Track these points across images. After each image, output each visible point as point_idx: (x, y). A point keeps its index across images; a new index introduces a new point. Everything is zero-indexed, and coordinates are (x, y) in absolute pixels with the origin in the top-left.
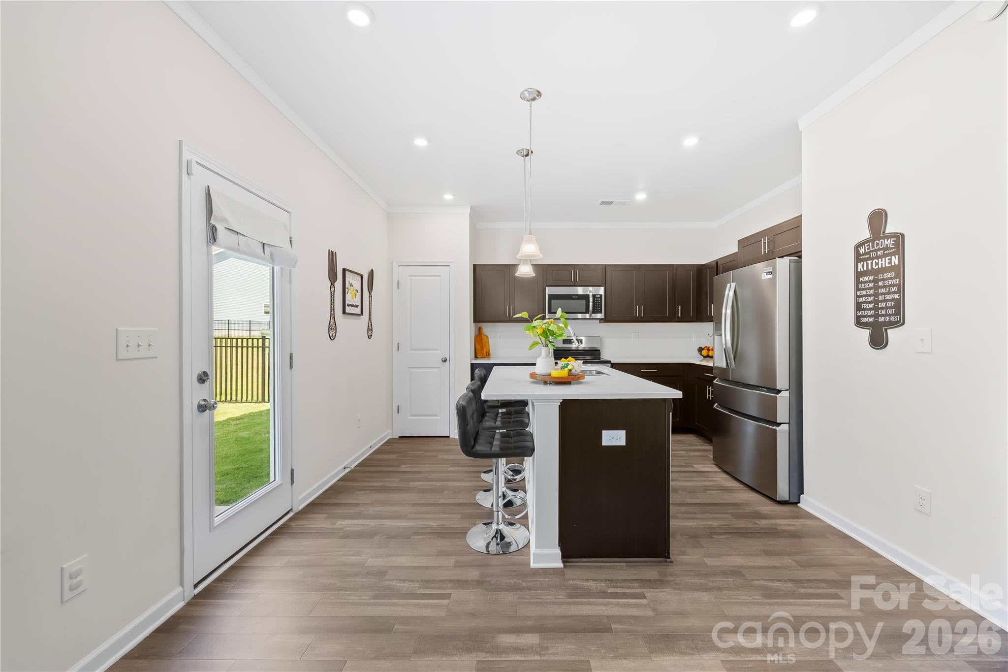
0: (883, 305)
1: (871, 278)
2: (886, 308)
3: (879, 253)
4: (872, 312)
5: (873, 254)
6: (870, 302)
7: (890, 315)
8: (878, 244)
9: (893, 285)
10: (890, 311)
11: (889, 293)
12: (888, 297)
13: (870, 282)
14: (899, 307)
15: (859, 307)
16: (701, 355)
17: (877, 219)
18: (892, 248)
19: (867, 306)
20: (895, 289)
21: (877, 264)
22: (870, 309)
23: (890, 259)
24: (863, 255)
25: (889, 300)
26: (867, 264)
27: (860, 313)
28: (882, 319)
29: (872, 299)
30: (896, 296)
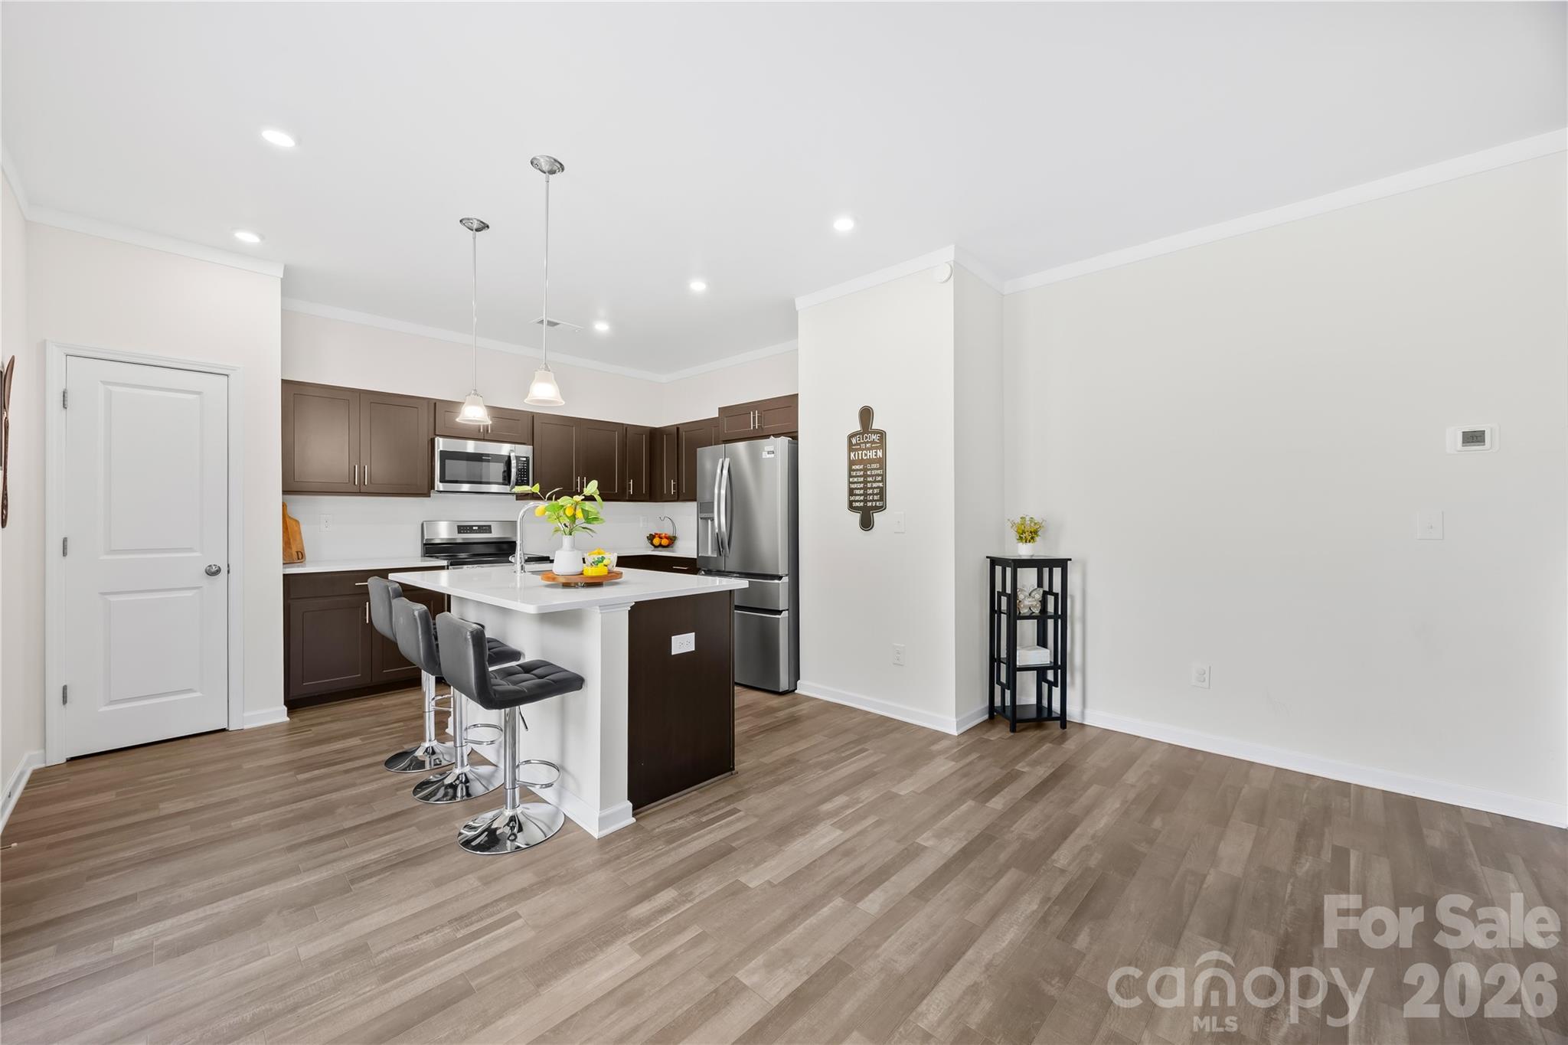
0: (870, 491)
1: (861, 467)
2: (873, 494)
3: (868, 445)
4: (862, 498)
5: (863, 446)
6: (860, 489)
7: (875, 500)
8: (866, 437)
9: (878, 475)
10: (876, 498)
11: (875, 481)
12: (875, 485)
13: (860, 470)
14: (882, 493)
15: (851, 492)
16: (652, 544)
17: (866, 414)
18: (877, 443)
19: (858, 492)
20: (880, 478)
21: (866, 455)
22: (861, 495)
23: (876, 452)
24: (855, 445)
25: (875, 488)
26: (858, 454)
27: (852, 498)
28: (869, 504)
29: (862, 485)
30: (881, 485)
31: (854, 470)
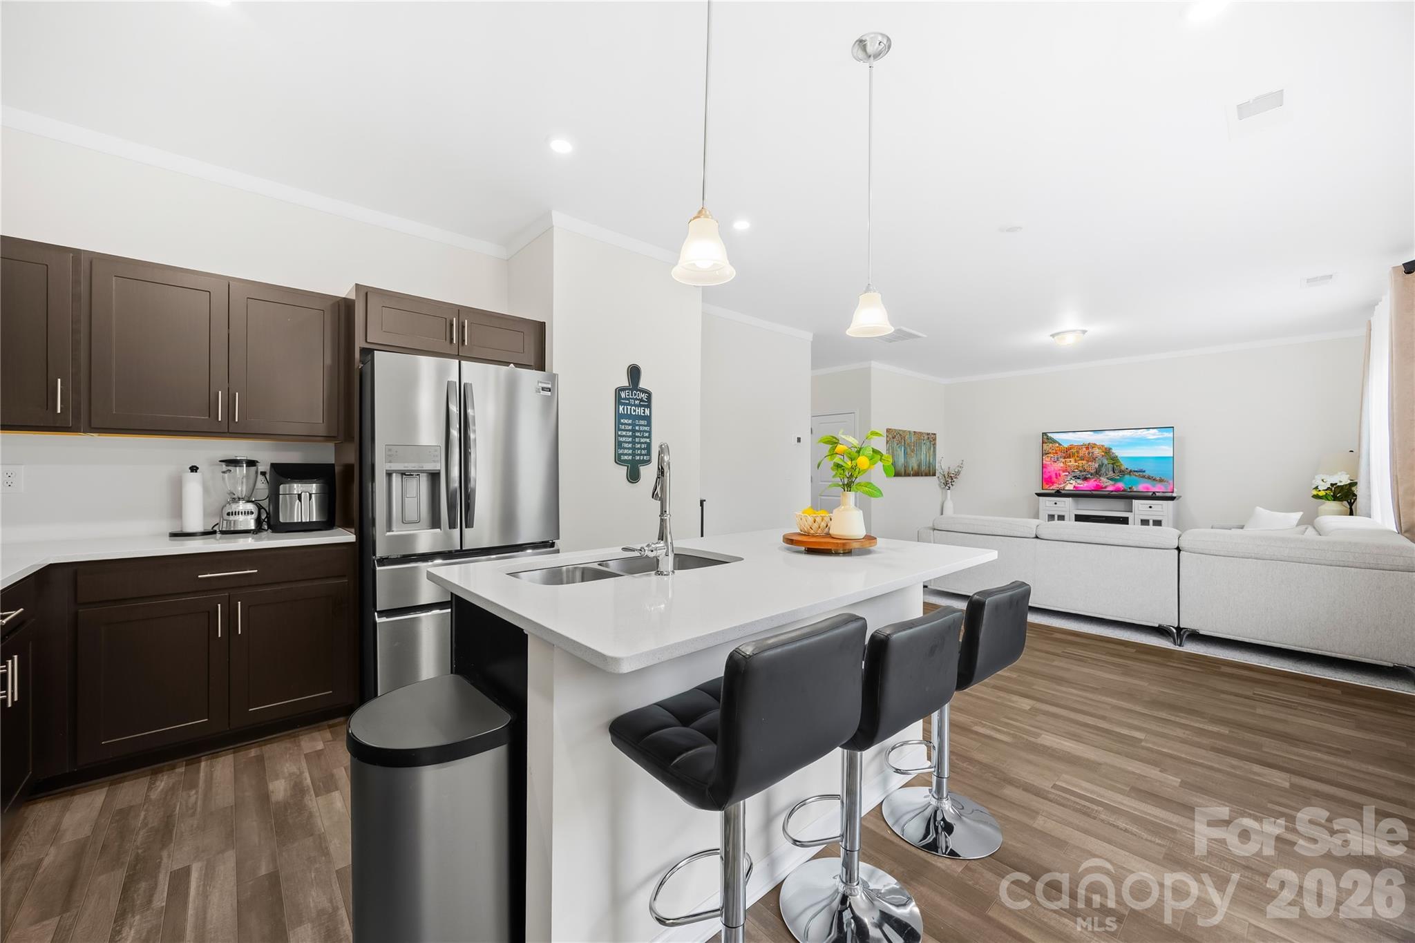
0: (639, 446)
1: (630, 421)
2: (641, 449)
3: (636, 402)
4: (629, 451)
5: (631, 401)
6: (629, 443)
7: (644, 455)
8: (635, 395)
9: (646, 431)
10: (643, 452)
11: (643, 437)
12: (642, 440)
13: (629, 425)
14: (649, 448)
15: (619, 445)
17: (634, 373)
18: (646, 402)
19: (626, 445)
20: (647, 434)
21: (635, 411)
22: (629, 449)
23: (644, 410)
24: (624, 399)
25: (643, 443)
26: (627, 408)
27: (621, 452)
28: (638, 458)
29: (630, 439)
30: (648, 440)
31: (622, 424)
